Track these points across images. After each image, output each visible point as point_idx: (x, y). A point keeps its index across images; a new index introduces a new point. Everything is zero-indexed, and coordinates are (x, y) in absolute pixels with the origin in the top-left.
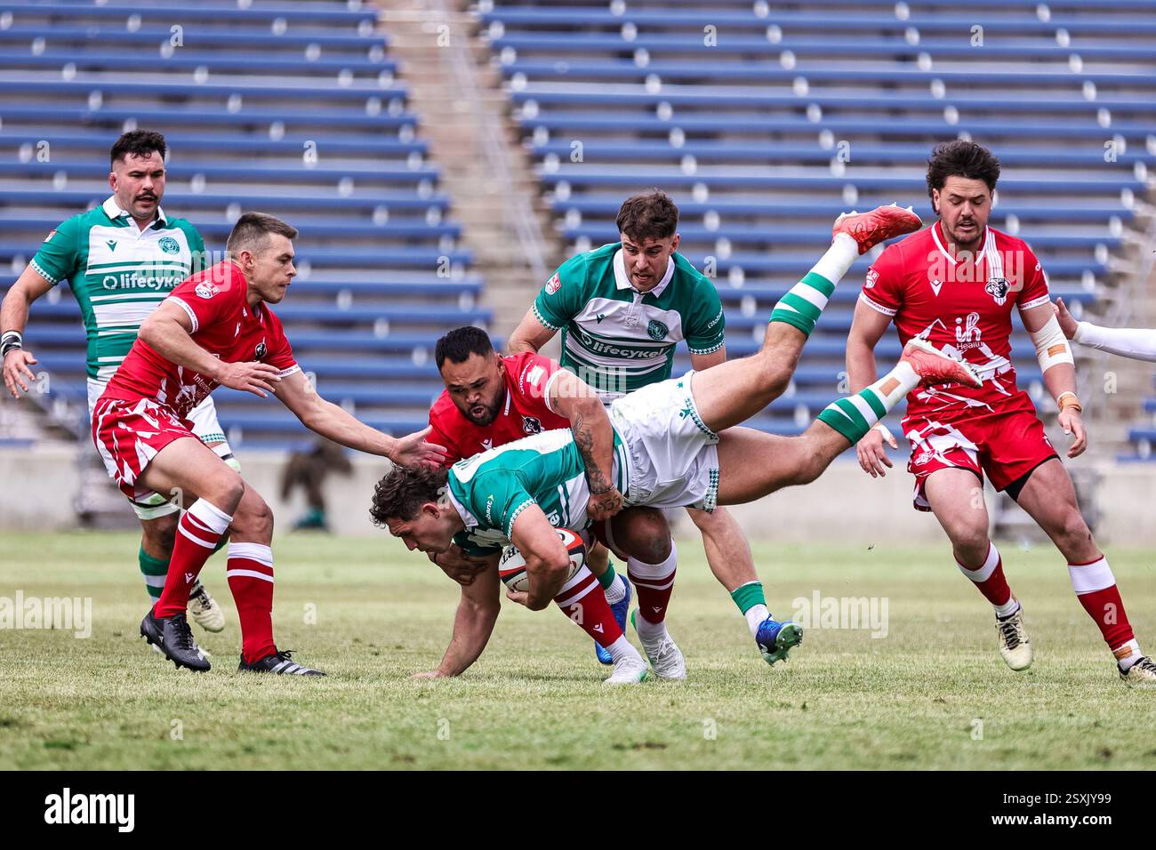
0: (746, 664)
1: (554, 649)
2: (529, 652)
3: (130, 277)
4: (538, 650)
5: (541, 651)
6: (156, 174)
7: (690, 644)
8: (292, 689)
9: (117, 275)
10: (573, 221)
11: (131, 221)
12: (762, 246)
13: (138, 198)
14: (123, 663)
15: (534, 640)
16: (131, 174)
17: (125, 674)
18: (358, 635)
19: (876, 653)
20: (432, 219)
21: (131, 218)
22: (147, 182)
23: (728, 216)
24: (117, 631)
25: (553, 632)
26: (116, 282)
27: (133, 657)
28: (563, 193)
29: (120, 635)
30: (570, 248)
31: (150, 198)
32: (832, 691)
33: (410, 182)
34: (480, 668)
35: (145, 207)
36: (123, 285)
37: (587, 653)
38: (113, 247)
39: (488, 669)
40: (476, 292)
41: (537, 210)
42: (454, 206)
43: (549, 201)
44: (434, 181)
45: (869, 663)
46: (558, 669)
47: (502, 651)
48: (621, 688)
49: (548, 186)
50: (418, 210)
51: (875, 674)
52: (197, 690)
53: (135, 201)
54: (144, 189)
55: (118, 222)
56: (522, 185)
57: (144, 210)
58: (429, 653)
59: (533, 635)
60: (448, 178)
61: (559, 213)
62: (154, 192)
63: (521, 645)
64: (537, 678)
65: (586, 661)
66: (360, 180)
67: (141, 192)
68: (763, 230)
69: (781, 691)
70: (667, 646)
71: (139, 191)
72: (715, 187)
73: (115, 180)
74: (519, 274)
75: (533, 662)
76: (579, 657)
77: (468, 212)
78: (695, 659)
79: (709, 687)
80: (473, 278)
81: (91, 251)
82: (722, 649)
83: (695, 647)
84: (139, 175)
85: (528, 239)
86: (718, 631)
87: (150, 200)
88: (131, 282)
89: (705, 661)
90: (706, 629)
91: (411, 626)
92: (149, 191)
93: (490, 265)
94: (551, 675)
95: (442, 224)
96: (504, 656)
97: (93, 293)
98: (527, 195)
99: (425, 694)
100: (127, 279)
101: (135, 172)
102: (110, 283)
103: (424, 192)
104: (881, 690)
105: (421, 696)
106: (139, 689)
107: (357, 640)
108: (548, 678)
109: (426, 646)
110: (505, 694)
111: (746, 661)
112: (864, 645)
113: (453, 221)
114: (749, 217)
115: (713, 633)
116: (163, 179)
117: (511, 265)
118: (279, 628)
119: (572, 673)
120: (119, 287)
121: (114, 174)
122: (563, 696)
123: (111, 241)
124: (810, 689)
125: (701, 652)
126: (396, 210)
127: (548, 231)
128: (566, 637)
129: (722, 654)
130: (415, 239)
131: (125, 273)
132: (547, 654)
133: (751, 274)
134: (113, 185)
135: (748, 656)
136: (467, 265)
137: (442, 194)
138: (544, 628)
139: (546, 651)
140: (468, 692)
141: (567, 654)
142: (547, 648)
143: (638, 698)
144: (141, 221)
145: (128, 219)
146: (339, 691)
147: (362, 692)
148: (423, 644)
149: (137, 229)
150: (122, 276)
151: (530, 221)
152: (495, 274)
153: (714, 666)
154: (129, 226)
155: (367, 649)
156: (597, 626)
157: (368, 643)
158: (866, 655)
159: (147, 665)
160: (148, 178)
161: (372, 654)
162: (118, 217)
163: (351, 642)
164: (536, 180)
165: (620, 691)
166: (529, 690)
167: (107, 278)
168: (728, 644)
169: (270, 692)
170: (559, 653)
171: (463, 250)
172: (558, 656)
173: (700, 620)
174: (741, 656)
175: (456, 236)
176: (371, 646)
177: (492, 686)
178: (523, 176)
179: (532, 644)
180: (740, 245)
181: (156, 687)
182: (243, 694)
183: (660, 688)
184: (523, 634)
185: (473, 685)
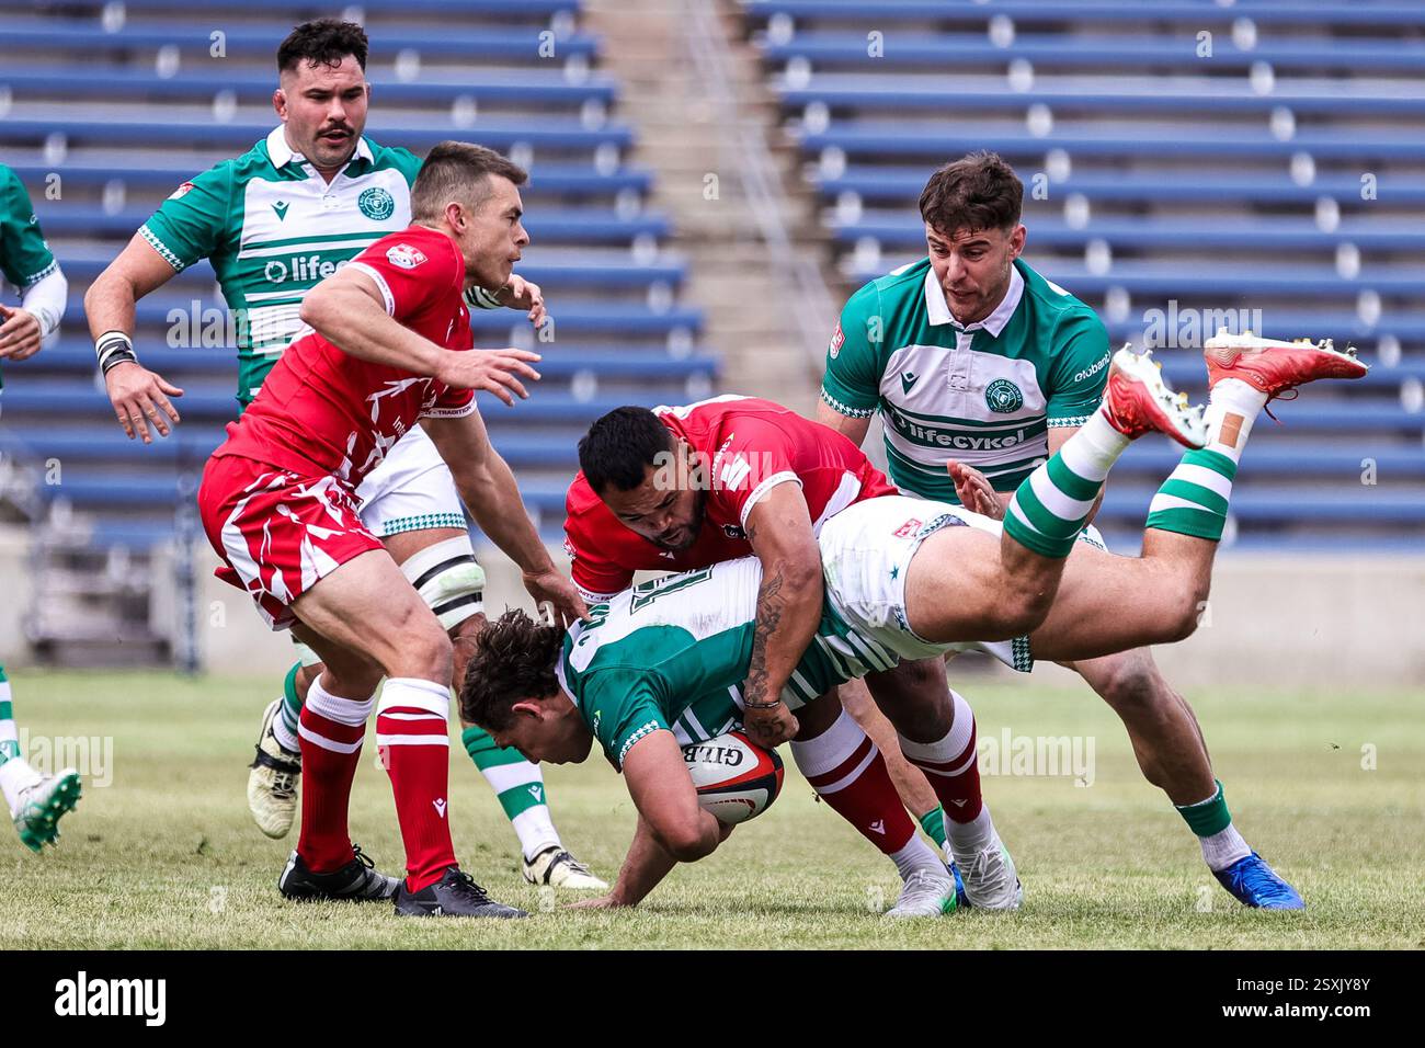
0: (1114, 886)
1: (804, 861)
2: (763, 866)
3: (307, 262)
4: (777, 862)
5: (781, 865)
6: (350, 95)
7: (1024, 853)
8: (377, 927)
9: (286, 259)
10: (832, 167)
11: (309, 169)
12: (1139, 207)
13: (320, 134)
14: (104, 885)
15: (769, 846)
16: (309, 95)
17: (106, 901)
18: (486, 839)
19: (1326, 867)
20: (605, 163)
21: (309, 165)
22: (335, 109)
23: (1084, 158)
24: (95, 832)
25: (801, 833)
26: (285, 271)
27: (120, 875)
28: (816, 121)
29: (97, 839)
30: (829, 210)
31: (341, 133)
32: (1254, 929)
33: (568, 103)
34: (683, 893)
35: (333, 147)
36: (296, 275)
37: (855, 867)
38: (281, 213)
39: (696, 894)
40: (675, 283)
41: (775, 148)
42: (640, 143)
43: (794, 134)
44: (608, 101)
45: (1314, 884)
46: (807, 894)
47: (719, 864)
48: (912, 924)
49: (792, 109)
50: (582, 149)
51: (1323, 900)
52: (224, 929)
53: (316, 139)
54: (331, 120)
55: (289, 172)
56: (751, 108)
57: (330, 154)
58: (600, 868)
59: (768, 838)
60: (629, 97)
61: (809, 154)
62: (348, 123)
63: (749, 855)
64: (774, 909)
65: (854, 880)
66: (487, 100)
67: (325, 125)
68: (1140, 181)
69: (1171, 928)
70: (990, 856)
71: (322, 121)
72: (1064, 111)
73: (283, 102)
74: (744, 252)
75: (770, 882)
76: (842, 874)
77: (660, 152)
78: (1032, 877)
79: (1054, 923)
80: (672, 259)
81: (247, 222)
82: (1075, 862)
83: (1031, 858)
84: (322, 96)
85: (760, 195)
86: (1068, 832)
87: (341, 136)
88: (308, 270)
89: (1048, 880)
90: (1049, 828)
91: (572, 824)
92: (338, 123)
93: (698, 239)
94: (799, 903)
95: (620, 171)
96: (722, 872)
97: (250, 288)
98: (758, 124)
99: (594, 934)
100: (303, 267)
101: (313, 90)
102: (276, 271)
103: (591, 119)
104: (1334, 927)
105: (588, 937)
106: (129, 927)
107: (482, 847)
108: (793, 909)
109: (595, 857)
110: (723, 933)
111: (1114, 881)
112: (1306, 855)
113: (639, 166)
114: (1119, 159)
115: (1060, 836)
116: (363, 101)
117: (732, 238)
118: (356, 827)
119: (831, 902)
120: (289, 278)
121: (282, 92)
122: (817, 937)
123: (280, 204)
124: (1218, 926)
125: (1041, 866)
126: (545, 149)
127: (792, 183)
128: (821, 842)
129: (1076, 868)
130: (577, 197)
131: (298, 255)
132: (791, 870)
133: (1122, 251)
134: (279, 110)
135: (1117, 872)
136: (662, 238)
137: (620, 122)
138: (787, 828)
139: (790, 865)
140: (663, 929)
141: (824, 870)
142: (792, 860)
143: (940, 941)
144: (328, 171)
145: (303, 167)
146: (453, 930)
147: (492, 932)
148: (590, 852)
149: (321, 181)
150: (295, 261)
151: (763, 167)
152: (707, 254)
153: (1062, 888)
154: (307, 177)
155: (499, 862)
156: (875, 824)
157: (500, 852)
158: (1309, 871)
159: (143, 887)
160: (336, 101)
161: (508, 869)
162: (288, 165)
163: (473, 851)
164: (774, 100)
165: (910, 929)
166: (762, 927)
167: (271, 265)
168: (1086, 852)
169: (342, 931)
170: (811, 868)
171: (654, 213)
172: (810, 873)
173: (1040, 813)
174: (1106, 872)
175: (643, 190)
176: (507, 856)
177: (703, 921)
178: (752, 94)
179: (767, 853)
180: (1104, 205)
181: (158, 924)
182: (297, 935)
183: (972, 925)
184: (750, 837)
185: (671, 919)
